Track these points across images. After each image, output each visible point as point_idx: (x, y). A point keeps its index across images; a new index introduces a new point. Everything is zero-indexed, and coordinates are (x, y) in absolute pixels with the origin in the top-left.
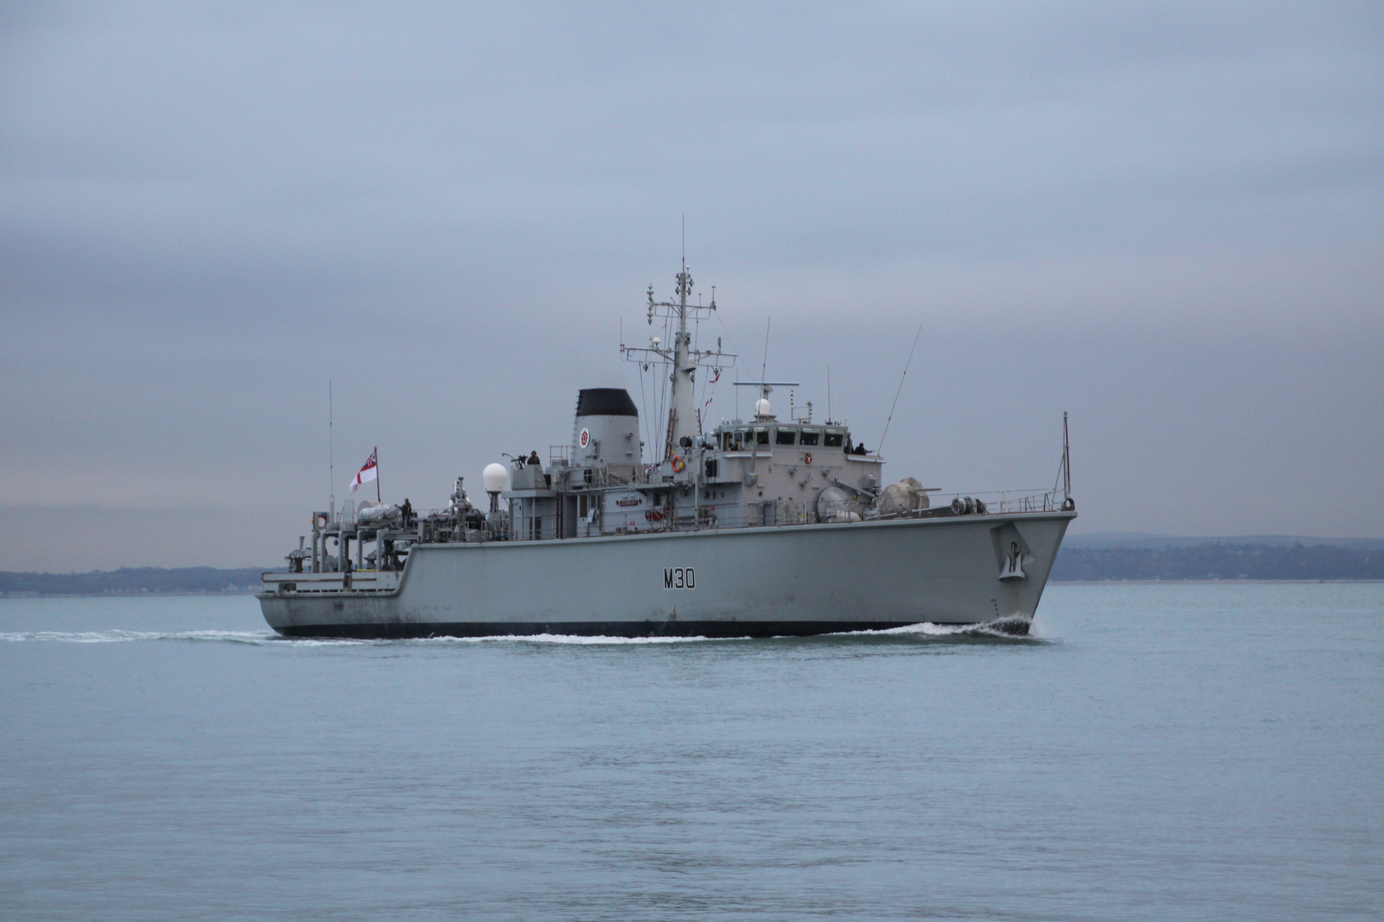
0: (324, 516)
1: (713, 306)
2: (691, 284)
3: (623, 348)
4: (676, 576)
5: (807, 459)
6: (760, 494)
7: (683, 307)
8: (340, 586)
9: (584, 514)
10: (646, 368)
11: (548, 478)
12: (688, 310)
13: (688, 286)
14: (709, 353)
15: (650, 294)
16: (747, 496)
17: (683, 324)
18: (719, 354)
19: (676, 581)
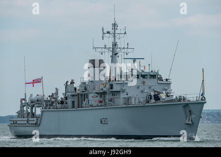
0: (24, 99)
1: (125, 33)
2: (117, 26)
3: (94, 48)
4: (103, 120)
5: (144, 83)
6: (127, 94)
7: (114, 34)
8: (26, 122)
9: (84, 101)
10: (102, 54)
11: (75, 89)
12: (116, 35)
13: (116, 27)
14: (124, 48)
15: (103, 30)
16: (123, 95)
17: (115, 39)
18: (128, 48)
19: (103, 122)
